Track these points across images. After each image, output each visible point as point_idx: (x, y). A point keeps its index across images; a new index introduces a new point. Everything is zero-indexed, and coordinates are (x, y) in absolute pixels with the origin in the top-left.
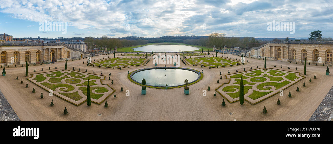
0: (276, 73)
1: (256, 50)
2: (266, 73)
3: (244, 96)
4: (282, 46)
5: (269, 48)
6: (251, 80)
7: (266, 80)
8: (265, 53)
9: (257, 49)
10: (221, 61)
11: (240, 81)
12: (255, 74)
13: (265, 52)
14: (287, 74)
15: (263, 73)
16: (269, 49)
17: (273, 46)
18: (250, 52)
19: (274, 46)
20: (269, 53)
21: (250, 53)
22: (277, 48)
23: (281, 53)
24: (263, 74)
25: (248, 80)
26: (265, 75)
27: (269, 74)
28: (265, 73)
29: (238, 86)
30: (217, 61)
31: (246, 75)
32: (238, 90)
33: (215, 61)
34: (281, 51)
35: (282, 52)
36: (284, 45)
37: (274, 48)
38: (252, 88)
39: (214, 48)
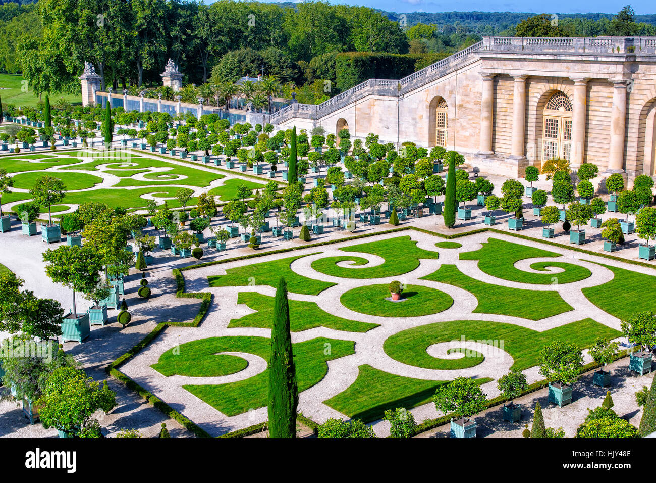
0: (524, 266)
1: (392, 102)
2: (452, 263)
3: (303, 397)
4: (579, 73)
5: (484, 88)
6: (350, 299)
7: (447, 303)
8: (451, 124)
9: (399, 94)
10: (139, 177)
11: (271, 309)
12: (375, 261)
13: (451, 116)
14: (600, 276)
15: (436, 256)
16: (486, 95)
17: (512, 73)
18: (348, 113)
19: (517, 70)
20: (485, 125)
21: (343, 122)
22: (538, 91)
23: (568, 124)
24: (428, 266)
25: (328, 302)
26: (449, 274)
27: (471, 269)
28: (449, 257)
29: (261, 340)
30: (117, 180)
31: (316, 266)
32: (258, 365)
33: (102, 181)
34: (569, 108)
35: (576, 116)
36: (594, 71)
37: (517, 88)
38: (355, 353)
39: (85, 85)
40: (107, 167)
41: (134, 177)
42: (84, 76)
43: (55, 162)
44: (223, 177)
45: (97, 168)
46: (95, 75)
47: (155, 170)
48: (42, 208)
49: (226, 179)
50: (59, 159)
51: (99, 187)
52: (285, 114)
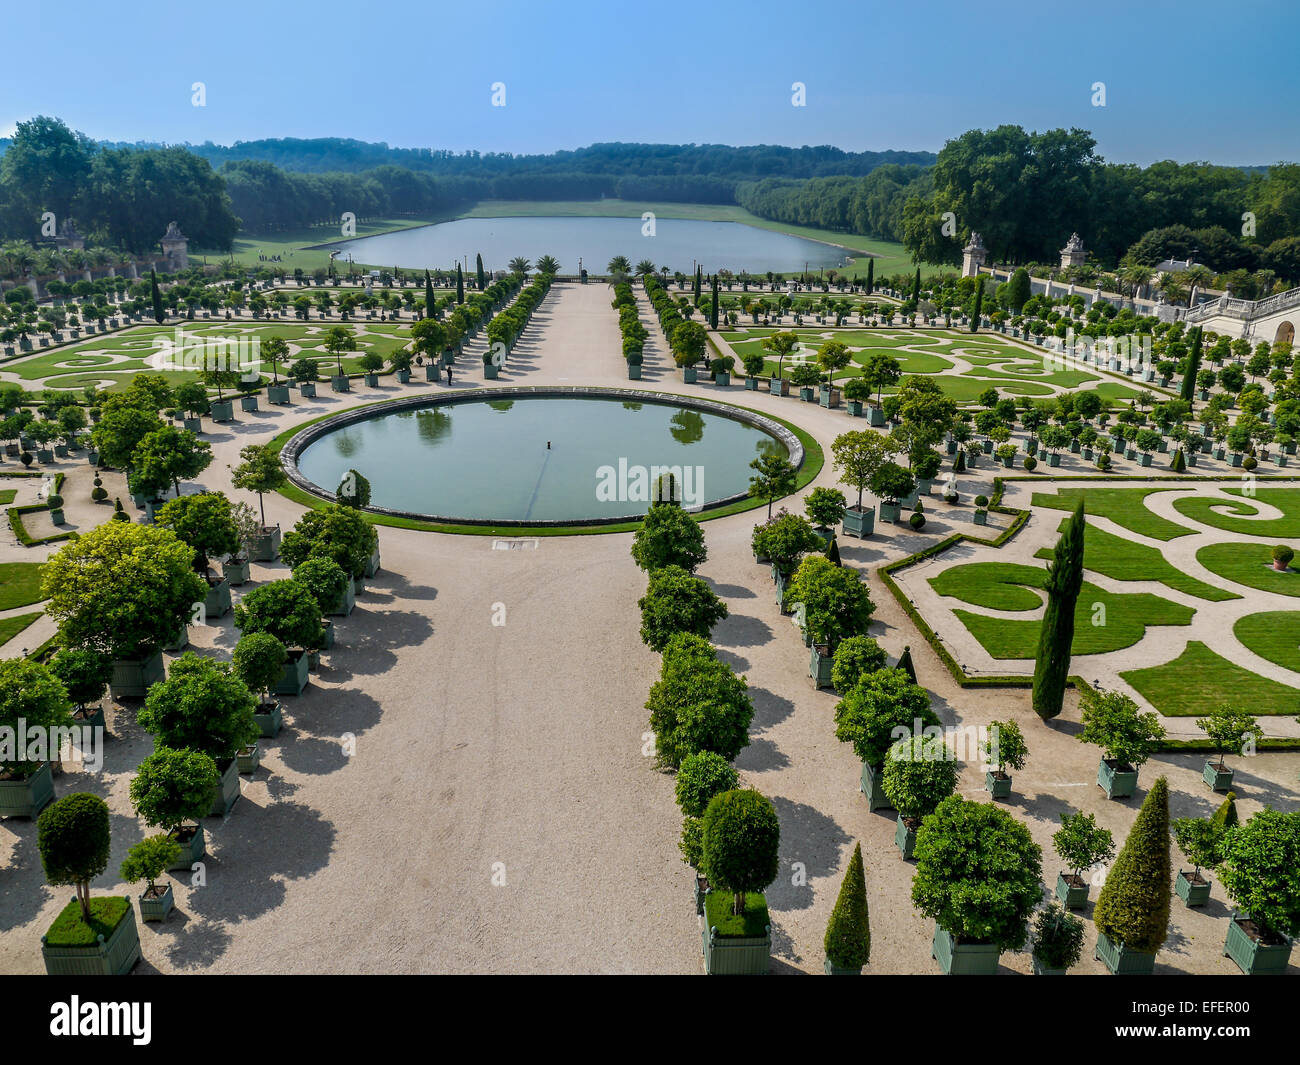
10: (997, 368)
12: (1268, 513)
25: (1180, 554)
30: (970, 367)
31: (1179, 505)
33: (952, 366)
38: (1190, 624)
39: (967, 259)
40: (965, 352)
41: (990, 367)
42: (969, 248)
43: (908, 341)
44: (1099, 379)
45: (952, 351)
46: (980, 248)
47: (1018, 361)
48: (872, 389)
49: (1101, 382)
50: (916, 338)
51: (946, 373)
52: (1207, 310)
